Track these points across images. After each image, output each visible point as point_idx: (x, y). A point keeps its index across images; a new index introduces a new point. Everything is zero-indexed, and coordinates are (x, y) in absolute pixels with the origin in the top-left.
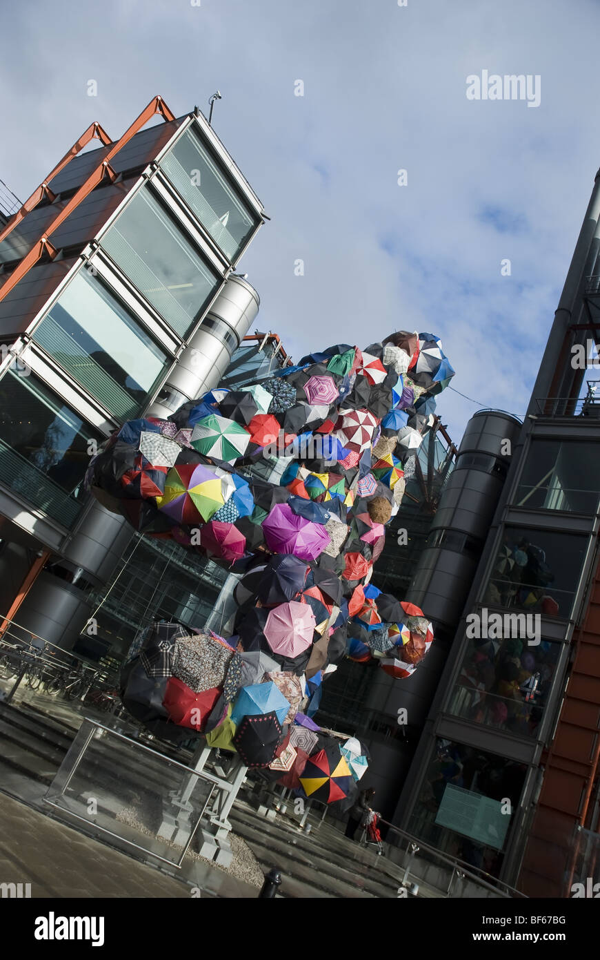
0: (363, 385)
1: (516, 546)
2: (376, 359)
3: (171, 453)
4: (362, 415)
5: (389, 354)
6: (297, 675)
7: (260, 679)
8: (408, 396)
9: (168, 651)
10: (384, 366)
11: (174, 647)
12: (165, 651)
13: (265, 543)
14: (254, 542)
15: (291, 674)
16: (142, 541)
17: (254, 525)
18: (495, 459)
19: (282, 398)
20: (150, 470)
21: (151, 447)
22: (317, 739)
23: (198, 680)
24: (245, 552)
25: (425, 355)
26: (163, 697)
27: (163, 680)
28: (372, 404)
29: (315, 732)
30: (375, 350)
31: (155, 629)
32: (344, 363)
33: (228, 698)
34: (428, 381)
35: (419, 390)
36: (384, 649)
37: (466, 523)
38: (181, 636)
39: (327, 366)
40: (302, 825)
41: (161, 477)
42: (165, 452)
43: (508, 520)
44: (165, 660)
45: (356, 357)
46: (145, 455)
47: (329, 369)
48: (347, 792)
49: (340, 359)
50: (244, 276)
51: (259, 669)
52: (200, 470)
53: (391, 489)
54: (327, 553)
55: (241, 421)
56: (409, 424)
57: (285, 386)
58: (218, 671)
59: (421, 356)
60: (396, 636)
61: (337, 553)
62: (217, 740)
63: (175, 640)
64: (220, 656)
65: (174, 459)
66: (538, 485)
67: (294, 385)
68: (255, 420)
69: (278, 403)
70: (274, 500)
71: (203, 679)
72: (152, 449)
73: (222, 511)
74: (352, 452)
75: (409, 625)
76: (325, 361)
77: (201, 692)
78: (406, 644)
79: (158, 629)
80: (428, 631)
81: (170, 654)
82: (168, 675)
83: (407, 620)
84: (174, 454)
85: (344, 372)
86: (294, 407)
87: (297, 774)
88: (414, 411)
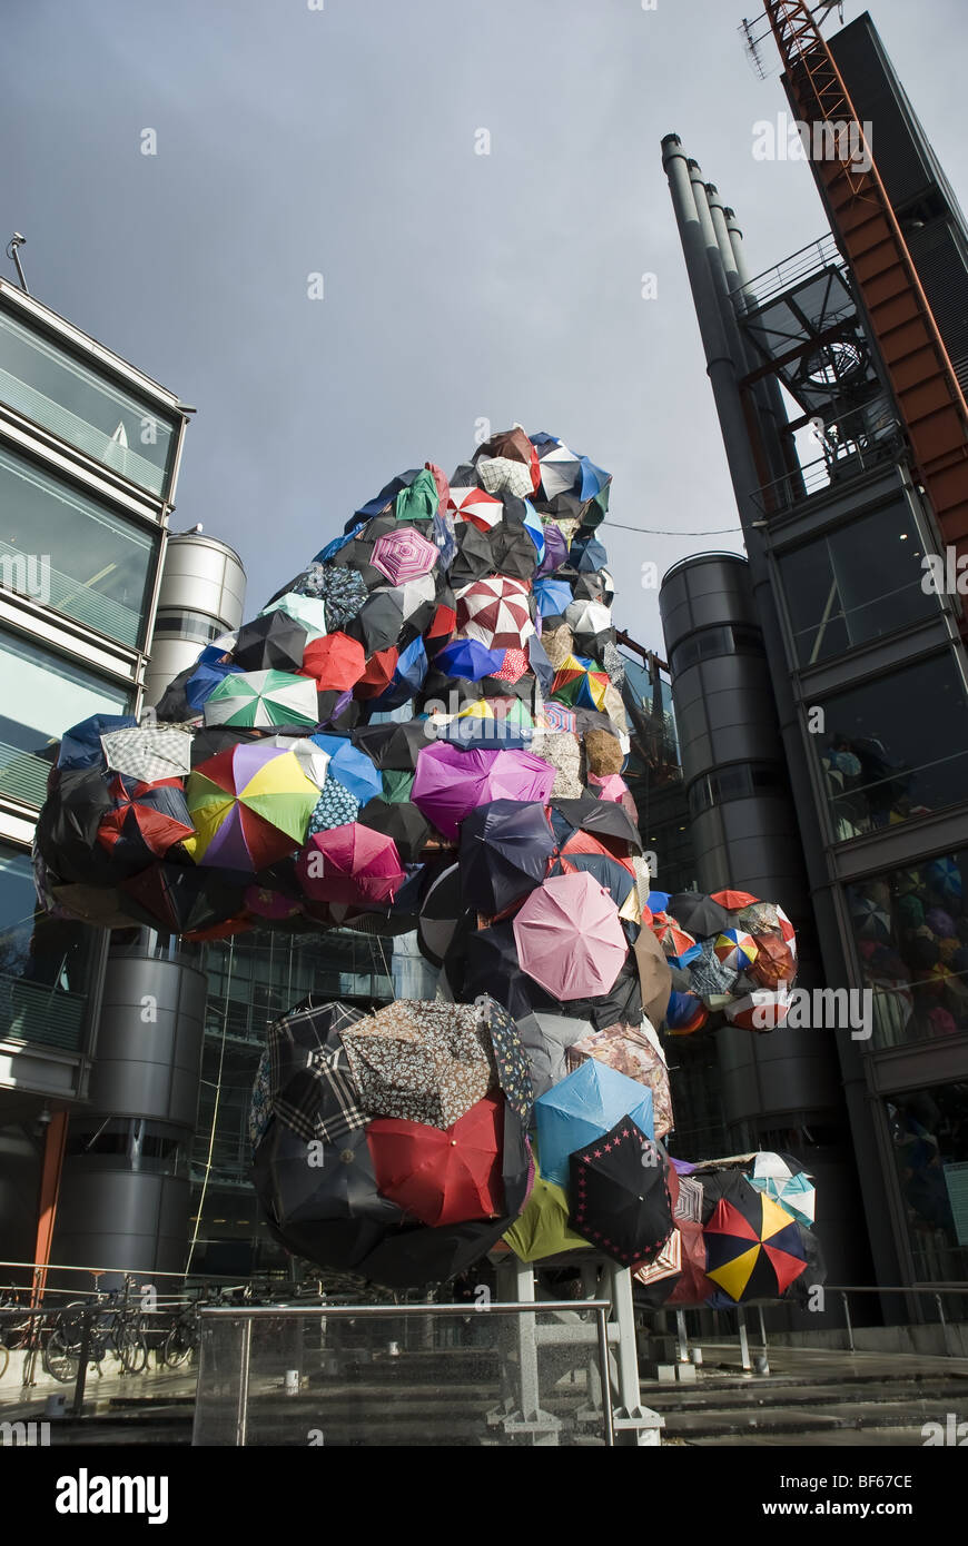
0: (472, 534)
1: (831, 750)
2: (472, 489)
3: (175, 748)
4: (496, 584)
5: (490, 473)
6: (633, 1026)
7: (563, 1066)
8: (555, 540)
9: (335, 1067)
10: (491, 495)
11: (343, 1053)
12: (327, 1071)
13: (435, 833)
14: (412, 839)
15: (620, 1028)
16: (227, 1042)
17: (396, 807)
18: (730, 629)
19: (340, 596)
20: (144, 793)
21: (131, 754)
22: (699, 1187)
23: (436, 1097)
24: (404, 869)
25: (549, 464)
26: (373, 1176)
27: (354, 1138)
28: (501, 563)
29: (690, 1175)
30: (465, 476)
31: (283, 1036)
32: (421, 496)
33: (522, 1111)
34: (574, 505)
35: (567, 526)
36: (725, 985)
37: (736, 745)
38: (350, 1024)
39: (395, 515)
40: (747, 1365)
41: (175, 799)
42: (163, 752)
43: (807, 695)
44: (337, 1091)
45: (437, 479)
46: (125, 773)
47: (400, 516)
48: (804, 1255)
49: (412, 494)
50: (196, 529)
51: (550, 1047)
52: (243, 755)
53: (601, 710)
54: (560, 795)
55: (285, 665)
56: (576, 597)
57: (336, 575)
58: (469, 1057)
59: (543, 469)
60: (732, 954)
61: (580, 787)
62: (536, 1241)
63: (339, 1036)
64: (458, 1024)
65: (186, 759)
66: (825, 619)
67: (352, 565)
68: (309, 652)
69: (338, 606)
70: (413, 747)
71: (445, 1090)
72: (134, 755)
73: (321, 807)
74: (509, 651)
75: (744, 926)
76: (388, 509)
77: (460, 1121)
78: (756, 960)
79: (289, 1033)
80: (781, 922)
81: (342, 1072)
82: (360, 1123)
83: (737, 920)
84: (181, 749)
85: (429, 511)
86: (368, 602)
87: (700, 1270)
88: (572, 572)
